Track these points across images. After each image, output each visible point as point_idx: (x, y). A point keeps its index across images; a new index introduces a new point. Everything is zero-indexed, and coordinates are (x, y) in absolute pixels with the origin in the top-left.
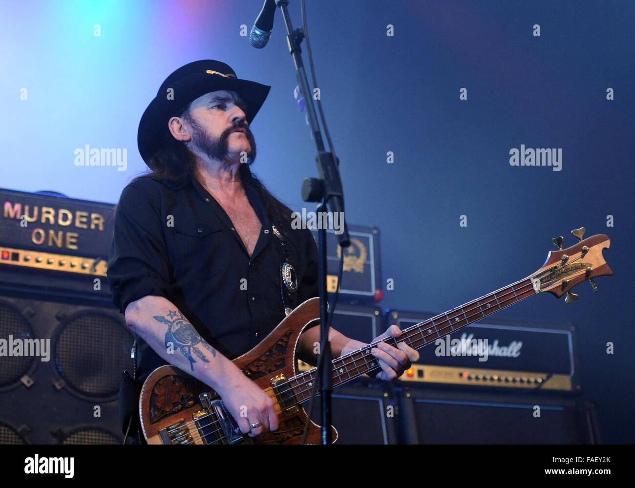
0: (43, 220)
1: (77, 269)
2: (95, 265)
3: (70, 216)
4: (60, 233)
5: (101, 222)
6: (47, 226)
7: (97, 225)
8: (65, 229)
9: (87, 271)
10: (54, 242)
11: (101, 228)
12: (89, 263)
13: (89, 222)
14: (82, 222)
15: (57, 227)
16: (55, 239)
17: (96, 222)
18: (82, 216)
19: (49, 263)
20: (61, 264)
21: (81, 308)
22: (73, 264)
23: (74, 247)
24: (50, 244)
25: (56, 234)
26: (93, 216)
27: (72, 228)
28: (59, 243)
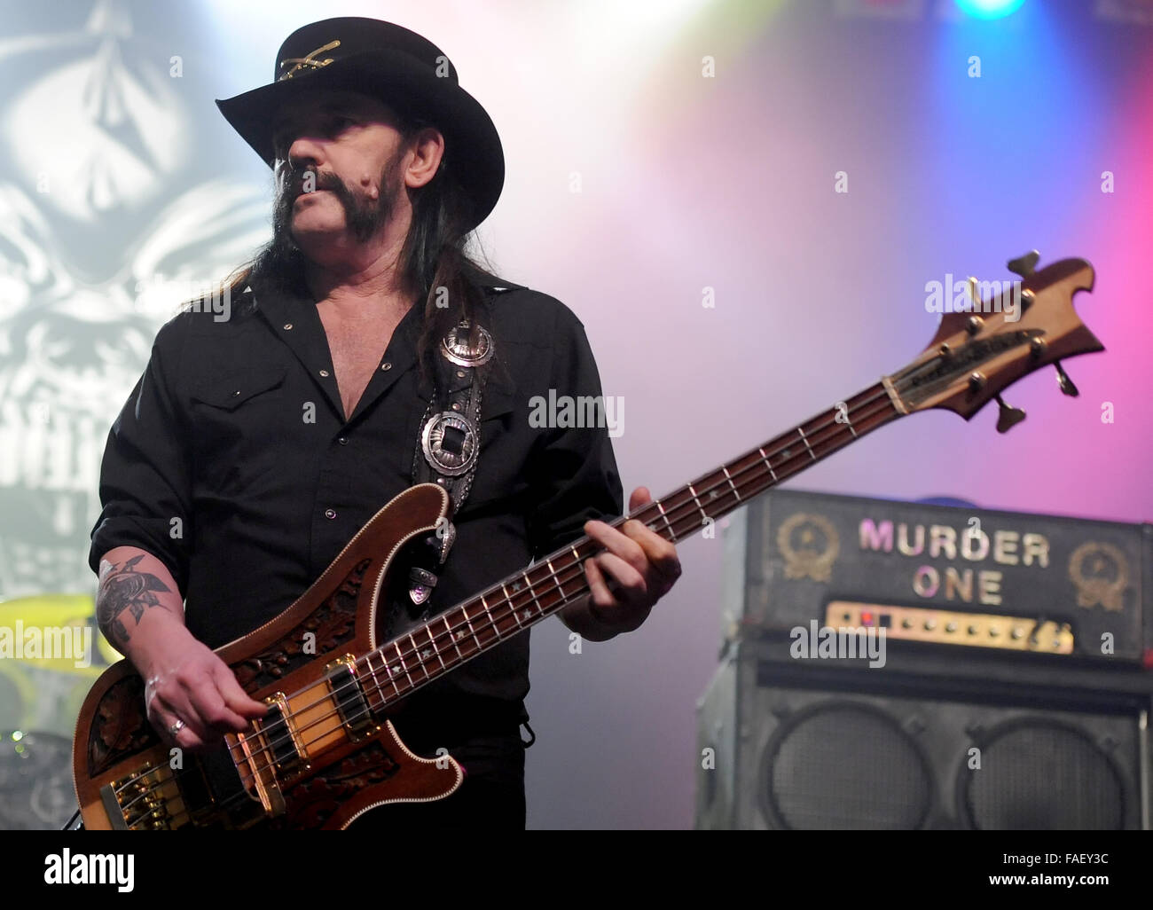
0: (935, 551)
1: (1001, 642)
2: (1035, 631)
3: (984, 542)
4: (968, 575)
5: (1043, 553)
6: (942, 562)
7: (1036, 558)
8: (976, 566)
9: (1020, 645)
10: (957, 593)
11: (1044, 561)
12: (1024, 627)
13: (1020, 550)
14: (1007, 553)
15: (960, 563)
16: (959, 585)
17: (1033, 551)
18: (1006, 542)
19: (948, 630)
20: (970, 632)
21: (1012, 714)
22: (995, 631)
23: (995, 600)
24: (950, 595)
25: (961, 575)
26: (1029, 539)
27: (990, 563)
28: (966, 592)
